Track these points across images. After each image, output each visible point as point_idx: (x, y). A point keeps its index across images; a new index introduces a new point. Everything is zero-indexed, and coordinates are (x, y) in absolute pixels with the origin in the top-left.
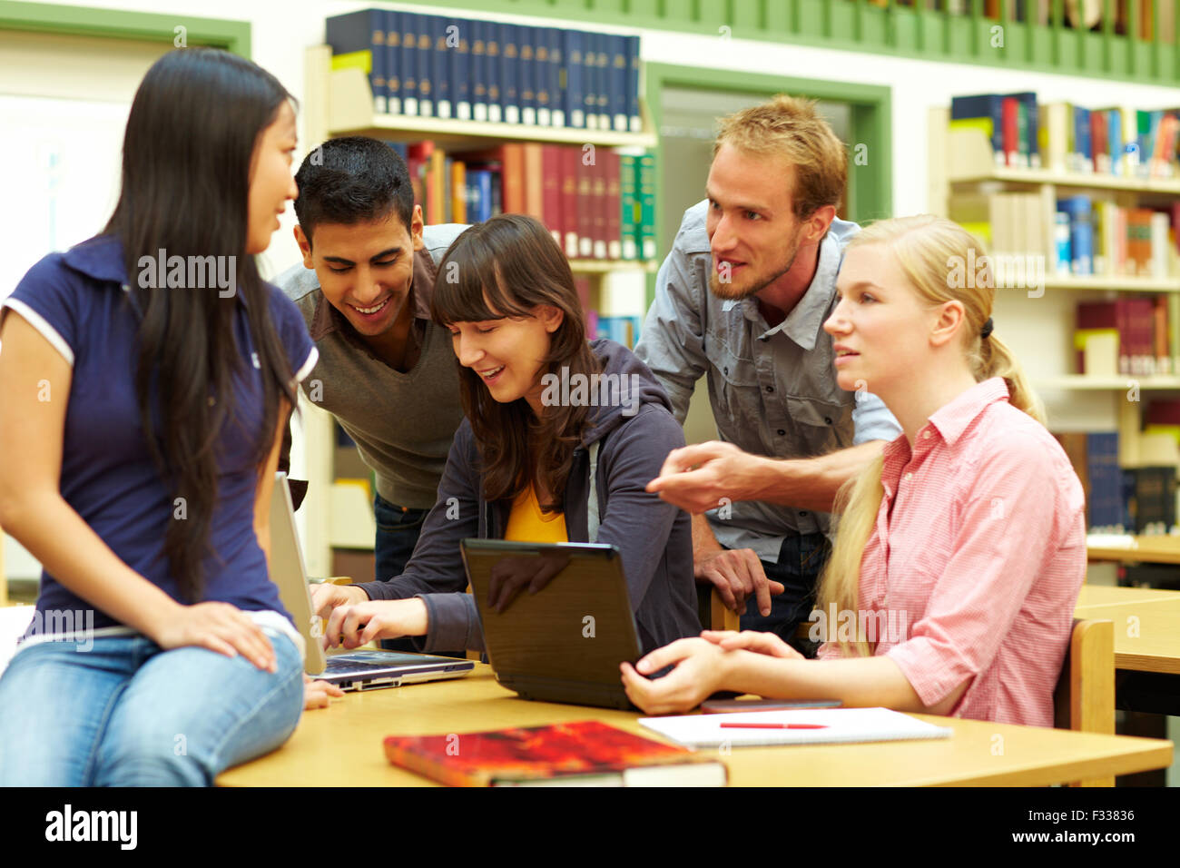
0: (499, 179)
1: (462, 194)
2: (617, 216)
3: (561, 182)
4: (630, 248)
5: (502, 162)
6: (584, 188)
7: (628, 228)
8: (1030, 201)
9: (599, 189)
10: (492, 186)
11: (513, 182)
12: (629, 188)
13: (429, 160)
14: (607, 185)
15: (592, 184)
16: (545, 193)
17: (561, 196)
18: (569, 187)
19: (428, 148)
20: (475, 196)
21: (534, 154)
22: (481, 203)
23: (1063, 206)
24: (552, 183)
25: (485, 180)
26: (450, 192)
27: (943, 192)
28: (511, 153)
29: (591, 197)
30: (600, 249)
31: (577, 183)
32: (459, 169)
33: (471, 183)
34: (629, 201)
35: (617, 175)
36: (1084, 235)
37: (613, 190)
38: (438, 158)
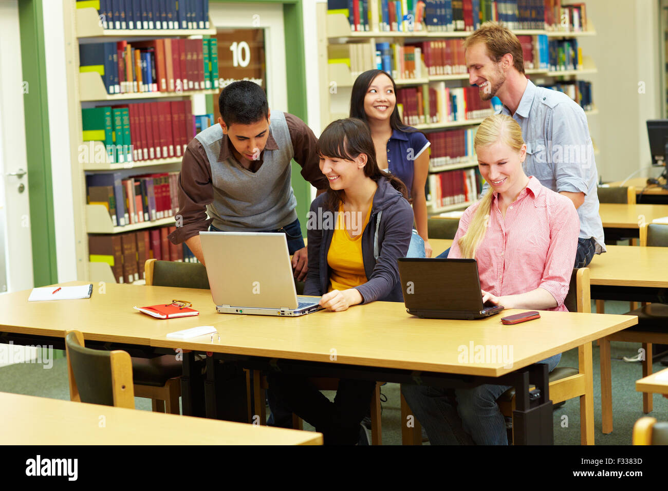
0: (154, 55)
1: (140, 64)
2: (202, 70)
3: (180, 56)
4: (208, 84)
5: (155, 48)
6: (189, 57)
7: (207, 74)
8: (366, 46)
9: (195, 57)
10: (151, 60)
11: (160, 57)
12: (207, 56)
13: (125, 49)
14: (198, 55)
15: (192, 55)
16: (174, 60)
17: (180, 61)
18: (183, 57)
19: (125, 44)
20: (145, 65)
21: (168, 42)
22: (147, 67)
23: (379, 47)
24: (176, 56)
25: (149, 56)
26: (135, 63)
27: (325, 43)
28: (159, 43)
29: (192, 60)
30: (197, 84)
31: (186, 55)
32: (138, 52)
33: (143, 59)
34: (207, 61)
35: (202, 50)
36: (387, 61)
37: (200, 57)
38: (129, 47)
